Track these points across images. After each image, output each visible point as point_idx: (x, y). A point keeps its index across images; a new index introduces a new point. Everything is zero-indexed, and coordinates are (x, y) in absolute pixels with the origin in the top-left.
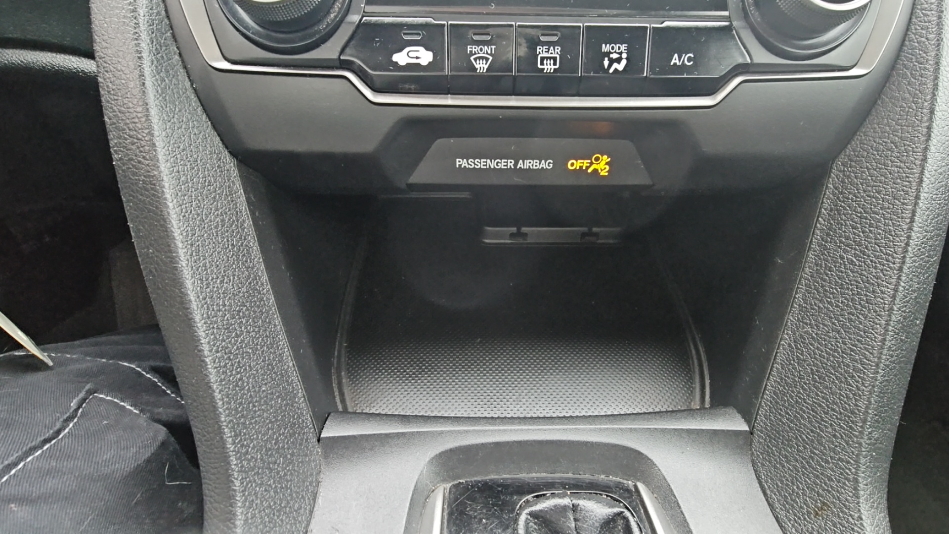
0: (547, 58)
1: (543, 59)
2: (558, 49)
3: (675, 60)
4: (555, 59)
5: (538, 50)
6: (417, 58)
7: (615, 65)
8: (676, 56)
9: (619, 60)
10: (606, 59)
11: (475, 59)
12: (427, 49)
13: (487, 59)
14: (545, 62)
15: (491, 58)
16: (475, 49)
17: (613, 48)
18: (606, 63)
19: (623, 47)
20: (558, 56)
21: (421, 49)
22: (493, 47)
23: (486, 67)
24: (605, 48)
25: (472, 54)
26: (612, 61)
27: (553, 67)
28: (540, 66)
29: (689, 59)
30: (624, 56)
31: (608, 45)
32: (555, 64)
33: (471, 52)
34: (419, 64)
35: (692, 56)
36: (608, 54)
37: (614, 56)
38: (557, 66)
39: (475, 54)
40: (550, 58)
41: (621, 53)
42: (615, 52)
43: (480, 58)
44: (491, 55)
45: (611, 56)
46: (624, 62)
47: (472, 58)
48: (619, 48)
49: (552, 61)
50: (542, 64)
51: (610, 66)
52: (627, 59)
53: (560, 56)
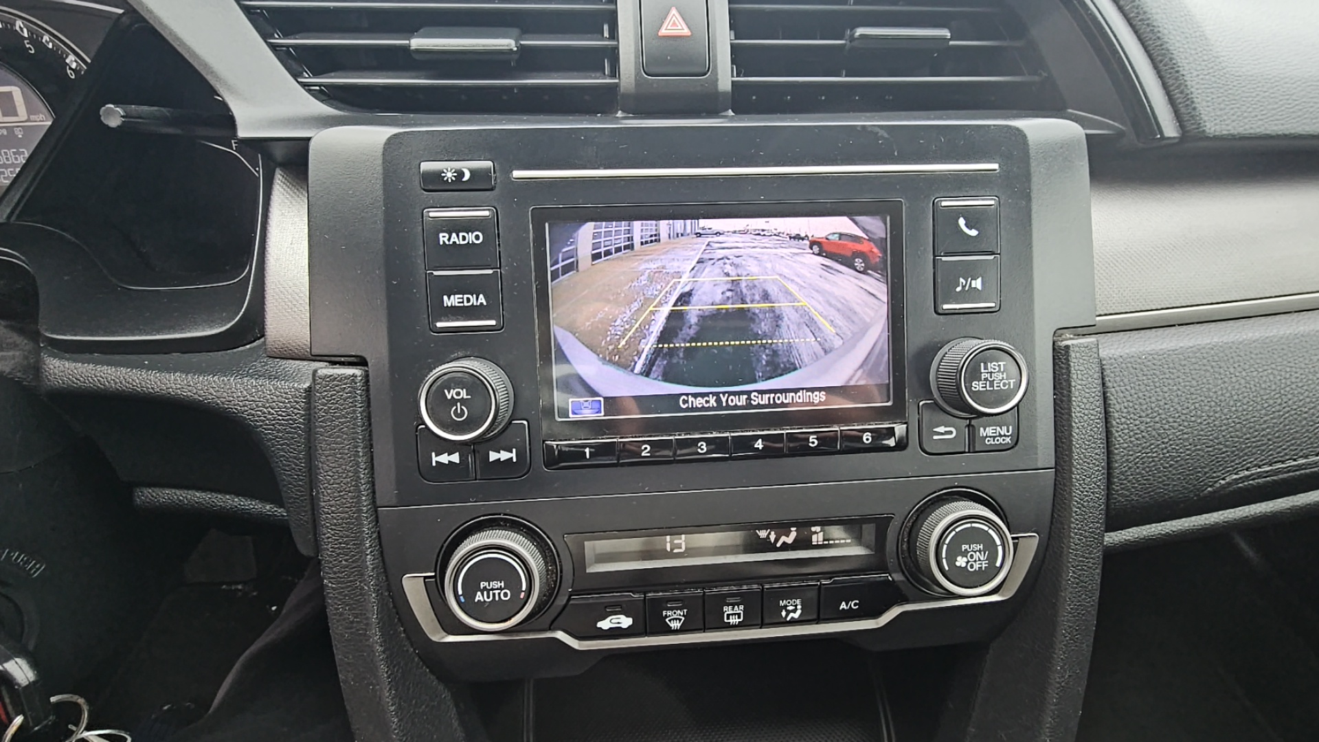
0: (732, 614)
1: (728, 615)
2: (742, 607)
3: (843, 606)
4: (739, 615)
5: (724, 610)
6: (619, 623)
7: (792, 615)
8: (844, 603)
9: (794, 611)
10: (784, 611)
11: (670, 621)
12: (627, 616)
13: (680, 620)
14: (731, 617)
15: (683, 618)
16: (669, 613)
17: (789, 603)
18: (784, 613)
19: (798, 602)
20: (742, 612)
21: (622, 617)
22: (685, 611)
23: (679, 625)
24: (782, 603)
25: (666, 616)
26: (788, 612)
27: (738, 620)
28: (726, 621)
29: (855, 605)
30: (799, 607)
31: (784, 601)
32: (739, 618)
33: (666, 615)
34: (620, 628)
35: (857, 602)
36: (785, 607)
37: (791, 608)
38: (741, 620)
39: (670, 616)
40: (735, 614)
41: (796, 606)
42: (791, 605)
43: (673, 619)
44: (684, 616)
45: (788, 608)
46: (799, 612)
47: (667, 620)
48: (795, 602)
49: (737, 616)
50: (728, 618)
51: (787, 615)
52: (801, 609)
53: (744, 612)
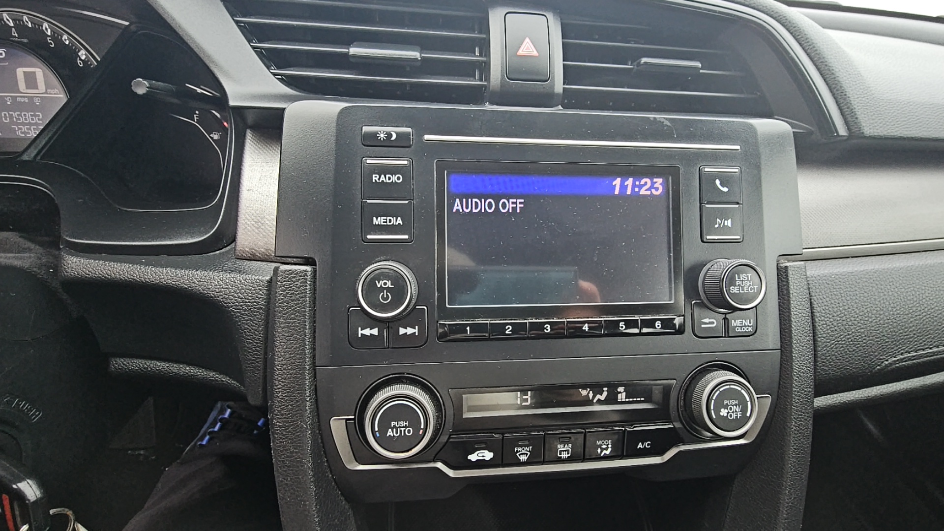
0: (563, 451)
1: (561, 451)
2: (570, 445)
3: (640, 446)
4: (568, 451)
5: (558, 447)
6: (483, 456)
7: (605, 452)
8: (640, 443)
9: (606, 449)
10: (599, 449)
11: (520, 455)
12: (490, 451)
13: (527, 454)
14: (562, 453)
15: (529, 453)
16: (519, 449)
17: (603, 443)
18: (599, 451)
19: (610, 442)
21: (486, 452)
22: (531, 447)
23: (526, 458)
24: (598, 443)
25: (517, 452)
26: (602, 450)
27: (567, 455)
28: (559, 455)
29: (648, 445)
30: (610, 446)
31: (600, 441)
32: (568, 454)
34: (484, 460)
35: (649, 442)
36: (600, 446)
37: (604, 447)
38: (570, 455)
39: (520, 451)
40: (565, 451)
41: (608, 445)
42: (605, 445)
43: (522, 454)
44: (529, 451)
45: (602, 447)
46: (610, 450)
47: (518, 454)
48: (607, 442)
49: (566, 452)
50: (560, 454)
51: (601, 452)
52: (611, 447)
53: (571, 449)
